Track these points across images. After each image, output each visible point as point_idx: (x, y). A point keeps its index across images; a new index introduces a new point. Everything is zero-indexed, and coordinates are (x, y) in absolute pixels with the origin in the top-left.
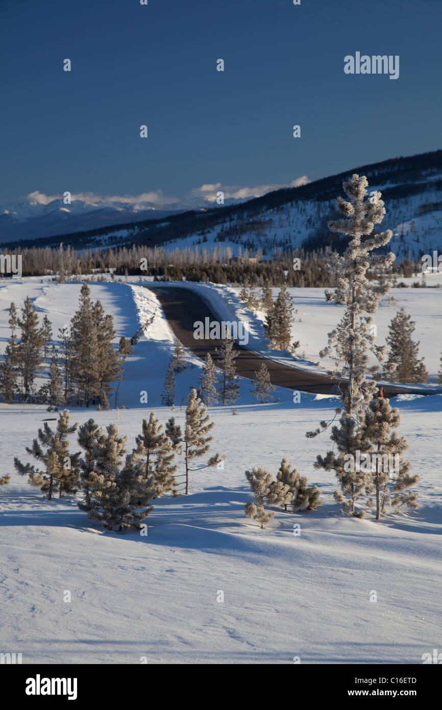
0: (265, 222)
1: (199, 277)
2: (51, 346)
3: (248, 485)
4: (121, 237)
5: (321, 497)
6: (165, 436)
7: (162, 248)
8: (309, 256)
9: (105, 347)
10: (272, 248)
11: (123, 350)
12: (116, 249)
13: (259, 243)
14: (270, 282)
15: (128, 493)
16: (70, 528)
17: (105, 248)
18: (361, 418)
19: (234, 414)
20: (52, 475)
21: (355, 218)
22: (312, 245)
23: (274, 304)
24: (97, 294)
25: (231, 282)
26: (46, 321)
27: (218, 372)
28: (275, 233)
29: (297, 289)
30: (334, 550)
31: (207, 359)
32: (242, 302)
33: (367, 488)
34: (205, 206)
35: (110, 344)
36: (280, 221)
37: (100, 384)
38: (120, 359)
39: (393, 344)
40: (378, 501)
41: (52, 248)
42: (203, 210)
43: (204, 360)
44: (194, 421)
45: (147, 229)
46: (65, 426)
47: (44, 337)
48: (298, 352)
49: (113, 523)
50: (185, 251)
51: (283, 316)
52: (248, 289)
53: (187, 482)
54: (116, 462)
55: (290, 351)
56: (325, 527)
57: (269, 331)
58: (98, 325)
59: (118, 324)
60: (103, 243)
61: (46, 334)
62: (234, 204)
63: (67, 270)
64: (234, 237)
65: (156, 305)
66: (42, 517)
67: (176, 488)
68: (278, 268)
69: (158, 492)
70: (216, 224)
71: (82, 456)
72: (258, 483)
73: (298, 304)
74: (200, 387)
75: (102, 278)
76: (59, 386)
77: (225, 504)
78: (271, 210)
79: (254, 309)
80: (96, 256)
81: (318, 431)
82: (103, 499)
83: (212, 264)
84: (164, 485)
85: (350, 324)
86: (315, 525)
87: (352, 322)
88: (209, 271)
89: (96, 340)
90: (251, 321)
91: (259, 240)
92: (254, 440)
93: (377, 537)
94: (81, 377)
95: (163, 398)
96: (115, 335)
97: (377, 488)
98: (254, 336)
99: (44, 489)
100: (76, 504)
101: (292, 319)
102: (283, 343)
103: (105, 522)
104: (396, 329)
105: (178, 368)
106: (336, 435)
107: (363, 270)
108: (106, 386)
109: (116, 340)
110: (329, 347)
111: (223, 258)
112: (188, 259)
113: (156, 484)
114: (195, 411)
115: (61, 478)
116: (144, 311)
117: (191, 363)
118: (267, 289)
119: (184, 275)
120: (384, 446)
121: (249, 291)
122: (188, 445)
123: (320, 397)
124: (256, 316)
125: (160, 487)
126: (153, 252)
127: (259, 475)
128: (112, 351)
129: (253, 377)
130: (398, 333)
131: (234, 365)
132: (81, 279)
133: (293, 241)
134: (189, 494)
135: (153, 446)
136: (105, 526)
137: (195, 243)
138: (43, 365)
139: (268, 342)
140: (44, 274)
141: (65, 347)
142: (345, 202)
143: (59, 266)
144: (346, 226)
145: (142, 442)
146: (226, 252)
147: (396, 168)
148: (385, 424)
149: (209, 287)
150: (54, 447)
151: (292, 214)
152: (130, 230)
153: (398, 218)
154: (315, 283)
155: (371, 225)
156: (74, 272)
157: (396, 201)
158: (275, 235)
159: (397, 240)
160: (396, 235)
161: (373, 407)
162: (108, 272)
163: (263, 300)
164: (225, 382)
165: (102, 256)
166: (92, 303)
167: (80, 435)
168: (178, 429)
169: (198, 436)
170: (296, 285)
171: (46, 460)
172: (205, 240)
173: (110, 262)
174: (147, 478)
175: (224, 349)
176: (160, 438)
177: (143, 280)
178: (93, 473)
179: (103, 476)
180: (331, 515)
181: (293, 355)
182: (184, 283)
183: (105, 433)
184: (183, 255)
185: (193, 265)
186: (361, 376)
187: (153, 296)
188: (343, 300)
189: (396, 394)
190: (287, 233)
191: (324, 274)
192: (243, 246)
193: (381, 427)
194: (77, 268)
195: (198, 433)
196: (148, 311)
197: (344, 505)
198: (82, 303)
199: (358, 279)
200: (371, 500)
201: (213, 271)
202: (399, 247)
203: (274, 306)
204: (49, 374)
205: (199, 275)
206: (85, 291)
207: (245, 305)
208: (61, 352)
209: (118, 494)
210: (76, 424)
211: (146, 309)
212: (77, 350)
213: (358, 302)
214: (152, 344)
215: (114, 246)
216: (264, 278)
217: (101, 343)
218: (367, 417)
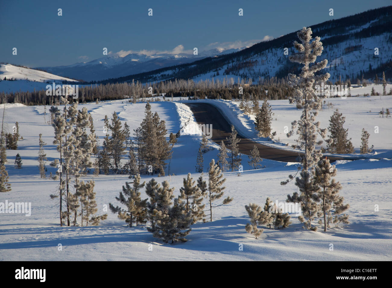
0: (253, 62)
1: (215, 96)
2: (129, 140)
3: (247, 214)
4: (168, 75)
5: (291, 220)
6: (197, 188)
7: (192, 80)
8: (280, 81)
9: (161, 140)
10: (258, 78)
11: (172, 141)
12: (166, 82)
13: (250, 74)
14: (257, 98)
15: (176, 221)
16: (143, 243)
17: (159, 81)
18: (313, 172)
19: (239, 176)
20: (131, 212)
21: (305, 53)
22: (282, 74)
23: (260, 110)
24: (155, 108)
25: (234, 98)
26: (126, 126)
27: (228, 151)
28: (259, 68)
29: (273, 101)
30: (299, 250)
31: (222, 144)
32: (241, 110)
33: (318, 213)
34: (217, 54)
35: (164, 138)
36: (262, 61)
37: (159, 161)
38: (170, 146)
39: (332, 131)
40: (325, 221)
41: (128, 83)
42: (216, 56)
43: (220, 145)
44: (213, 178)
45: (183, 69)
46: (138, 184)
47: (125, 135)
48: (276, 138)
49: (168, 239)
50: (206, 81)
51: (266, 117)
52: (244, 102)
53: (211, 214)
54: (168, 203)
55: (271, 138)
56: (294, 237)
57: (258, 126)
58: (156, 127)
59: (168, 126)
60: (158, 79)
61: (126, 133)
62: (234, 52)
63: (137, 95)
64: (235, 72)
65: (190, 114)
66: (126, 237)
67: (205, 218)
68: (262, 89)
69: (194, 221)
70: (224, 65)
71: (149, 201)
72: (253, 212)
73: (274, 109)
74: (218, 161)
75: (158, 99)
76: (135, 164)
77: (234, 226)
78: (257, 55)
79: (248, 113)
80: (154, 86)
81: (288, 181)
82: (162, 225)
83: (222, 88)
84: (198, 216)
85: (305, 117)
86: (288, 236)
87: (306, 115)
88: (221, 92)
89: (156, 135)
90: (247, 121)
91: (250, 73)
92: (251, 190)
93: (325, 241)
94: (148, 158)
95: (197, 168)
96: (167, 132)
97: (324, 213)
98: (249, 129)
99: (127, 221)
100: (146, 229)
101: (271, 118)
102: (267, 133)
103: (163, 238)
104: (334, 122)
105: (205, 150)
106: (298, 182)
107: (311, 84)
108: (163, 162)
109: (168, 135)
110: (292, 131)
111: (229, 84)
112: (208, 86)
113: (193, 216)
114: (214, 172)
115: (137, 214)
116: (183, 117)
117: (212, 147)
118: (256, 102)
119: (206, 95)
120: (328, 188)
121: (245, 103)
122: (211, 192)
123: (289, 164)
124: (250, 118)
125: (195, 217)
126: (187, 83)
127: (253, 207)
128: (165, 142)
129: (249, 154)
130: (335, 124)
131: (237, 147)
132: (146, 100)
133: (270, 73)
134: (213, 221)
135: (191, 194)
136: (164, 241)
137: (212, 76)
138: (125, 151)
139: (257, 133)
140: (124, 99)
141: (137, 141)
142: (299, 44)
143: (132, 93)
144: (300, 58)
145: (184, 191)
146: (231, 81)
147: (330, 27)
148: (328, 175)
149: (221, 102)
150: (132, 196)
151: (269, 57)
152: (173, 70)
153: (333, 56)
154: (284, 97)
155: (315, 57)
156: (141, 97)
157: (331, 46)
158: (259, 70)
159: (332, 69)
160: (332, 66)
161: (320, 165)
162: (162, 95)
163: (254, 108)
164: (232, 157)
165: (157, 86)
166: (153, 114)
167: (147, 188)
168: (205, 183)
169: (216, 186)
170: (273, 98)
171: (128, 204)
172: (218, 74)
173: (162, 89)
174: (187, 212)
175: (232, 138)
176: (194, 188)
177: (182, 99)
178: (155, 210)
179: (161, 211)
180: (297, 230)
181: (273, 140)
182: (206, 100)
183: (161, 187)
184: (205, 83)
185: (211, 89)
186: (312, 147)
187: (188, 108)
188: (300, 102)
189: (335, 161)
190: (266, 68)
191: (289, 91)
192: (240, 77)
193: (325, 176)
194: (143, 93)
195: (216, 185)
196: (185, 118)
197: (305, 223)
198: (146, 114)
199: (308, 90)
200: (321, 220)
201: (223, 92)
202: (334, 73)
203: (260, 111)
204: (129, 157)
205: (215, 95)
206: (148, 107)
207: (243, 112)
208: (135, 144)
209: (170, 221)
210: (144, 182)
211: (184, 116)
212: (144, 142)
213: (309, 103)
214: (189, 137)
215: (164, 80)
216: (254, 95)
217: (159, 137)
218: (317, 171)
